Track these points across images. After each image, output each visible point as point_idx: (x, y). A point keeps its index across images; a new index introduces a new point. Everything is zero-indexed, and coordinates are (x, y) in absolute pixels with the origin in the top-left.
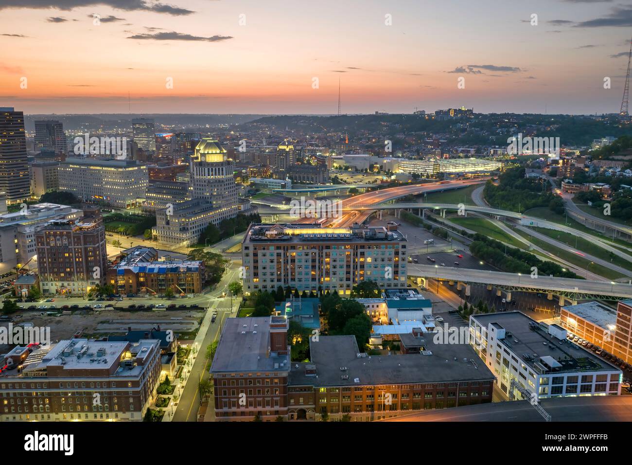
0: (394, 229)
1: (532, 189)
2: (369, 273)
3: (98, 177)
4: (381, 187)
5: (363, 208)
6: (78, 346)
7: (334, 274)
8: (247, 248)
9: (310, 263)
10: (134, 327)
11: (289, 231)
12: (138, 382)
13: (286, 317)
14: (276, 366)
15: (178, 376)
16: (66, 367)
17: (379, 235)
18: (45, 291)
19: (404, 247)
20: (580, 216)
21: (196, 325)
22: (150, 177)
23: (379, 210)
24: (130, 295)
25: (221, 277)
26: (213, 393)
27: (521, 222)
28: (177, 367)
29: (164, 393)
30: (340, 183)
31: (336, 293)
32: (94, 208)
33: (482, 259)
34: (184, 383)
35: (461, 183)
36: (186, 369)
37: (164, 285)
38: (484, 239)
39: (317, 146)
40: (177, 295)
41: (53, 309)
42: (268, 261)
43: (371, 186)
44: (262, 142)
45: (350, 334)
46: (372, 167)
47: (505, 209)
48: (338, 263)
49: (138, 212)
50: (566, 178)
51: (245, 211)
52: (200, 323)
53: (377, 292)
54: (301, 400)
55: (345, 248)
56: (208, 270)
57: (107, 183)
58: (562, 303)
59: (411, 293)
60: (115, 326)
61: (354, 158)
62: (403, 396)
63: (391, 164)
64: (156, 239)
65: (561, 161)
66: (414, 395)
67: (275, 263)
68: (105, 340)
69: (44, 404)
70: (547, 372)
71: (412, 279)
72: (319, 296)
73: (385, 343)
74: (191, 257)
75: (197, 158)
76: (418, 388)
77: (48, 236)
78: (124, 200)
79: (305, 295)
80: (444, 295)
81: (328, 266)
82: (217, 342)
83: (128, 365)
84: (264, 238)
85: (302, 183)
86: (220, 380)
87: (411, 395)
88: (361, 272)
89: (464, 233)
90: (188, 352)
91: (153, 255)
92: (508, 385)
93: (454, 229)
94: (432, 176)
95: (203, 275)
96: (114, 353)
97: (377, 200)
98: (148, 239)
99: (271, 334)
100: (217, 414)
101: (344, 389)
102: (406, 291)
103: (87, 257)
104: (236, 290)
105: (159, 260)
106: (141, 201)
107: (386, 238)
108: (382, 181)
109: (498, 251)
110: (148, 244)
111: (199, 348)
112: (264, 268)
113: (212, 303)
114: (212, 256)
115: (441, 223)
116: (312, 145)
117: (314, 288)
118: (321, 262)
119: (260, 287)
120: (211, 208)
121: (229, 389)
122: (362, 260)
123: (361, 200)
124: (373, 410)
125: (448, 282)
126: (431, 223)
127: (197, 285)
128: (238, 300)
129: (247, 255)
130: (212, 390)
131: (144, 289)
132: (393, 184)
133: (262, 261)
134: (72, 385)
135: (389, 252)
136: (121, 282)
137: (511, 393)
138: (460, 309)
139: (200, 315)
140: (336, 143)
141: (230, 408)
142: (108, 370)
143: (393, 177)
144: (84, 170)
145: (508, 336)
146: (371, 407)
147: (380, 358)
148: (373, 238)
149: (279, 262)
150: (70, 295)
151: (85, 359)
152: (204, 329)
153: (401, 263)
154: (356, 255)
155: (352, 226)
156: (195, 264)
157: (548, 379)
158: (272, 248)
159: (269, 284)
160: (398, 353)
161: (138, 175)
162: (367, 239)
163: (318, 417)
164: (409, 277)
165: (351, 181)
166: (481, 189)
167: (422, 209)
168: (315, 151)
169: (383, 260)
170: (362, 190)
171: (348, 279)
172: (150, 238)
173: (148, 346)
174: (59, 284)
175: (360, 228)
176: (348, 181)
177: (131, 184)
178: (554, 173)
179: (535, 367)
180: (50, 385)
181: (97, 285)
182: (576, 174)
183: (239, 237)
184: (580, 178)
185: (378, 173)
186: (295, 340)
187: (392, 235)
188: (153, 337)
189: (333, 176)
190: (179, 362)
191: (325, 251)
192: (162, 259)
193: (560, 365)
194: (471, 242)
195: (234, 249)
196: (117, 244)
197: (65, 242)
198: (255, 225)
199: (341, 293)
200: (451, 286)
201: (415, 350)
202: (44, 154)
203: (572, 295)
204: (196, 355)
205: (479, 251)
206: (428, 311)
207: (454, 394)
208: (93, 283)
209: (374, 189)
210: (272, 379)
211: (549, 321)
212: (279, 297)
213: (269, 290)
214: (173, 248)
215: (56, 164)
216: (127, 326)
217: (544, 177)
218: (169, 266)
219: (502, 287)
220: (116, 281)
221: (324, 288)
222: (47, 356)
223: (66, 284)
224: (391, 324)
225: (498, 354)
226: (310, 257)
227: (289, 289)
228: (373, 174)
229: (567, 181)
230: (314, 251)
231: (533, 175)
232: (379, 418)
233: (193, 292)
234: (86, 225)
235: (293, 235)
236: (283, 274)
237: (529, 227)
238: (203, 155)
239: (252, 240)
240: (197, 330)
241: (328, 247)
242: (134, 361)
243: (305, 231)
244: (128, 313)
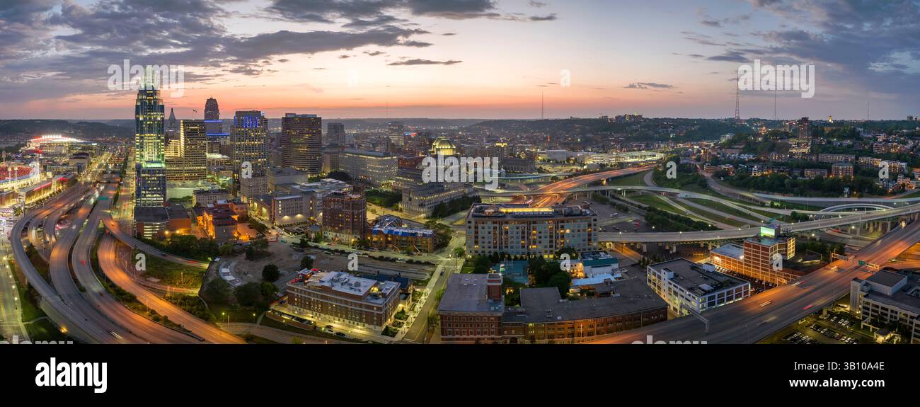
0: (587, 207)
1: (685, 172)
2: (568, 241)
3: (364, 163)
4: (575, 175)
5: (562, 192)
6: (343, 277)
7: (540, 242)
8: (469, 222)
9: (520, 235)
10: (382, 271)
11: (504, 210)
12: (381, 308)
13: (500, 274)
14: (493, 308)
15: (412, 309)
16: (333, 289)
17: (575, 212)
18: (325, 237)
19: (595, 220)
20: (717, 188)
21: (428, 276)
22: (399, 164)
23: (575, 193)
24: (381, 249)
25: (448, 242)
26: (440, 325)
27: (679, 196)
28: (411, 303)
29: (400, 318)
30: (543, 172)
31: (541, 257)
32: (360, 185)
33: (654, 224)
34: (416, 315)
35: (636, 170)
36: (418, 306)
37: (405, 245)
38: (655, 210)
39: (526, 143)
40: (415, 253)
41: (328, 250)
42: (487, 232)
43: (568, 174)
44: (483, 141)
45: (553, 286)
46: (568, 160)
47: (668, 187)
48: (542, 235)
49: (390, 190)
50: (706, 162)
51: (470, 193)
52: (432, 275)
53: (574, 255)
54: (513, 331)
55: (549, 223)
56: (440, 237)
57: (370, 168)
58: (710, 248)
59: (602, 254)
60: (367, 268)
61: (554, 153)
62: (598, 326)
63: (583, 157)
64: (401, 211)
65: (702, 151)
66: (608, 324)
67: (492, 235)
68: (360, 277)
69: (318, 307)
70: (704, 294)
71: (603, 244)
72: (528, 259)
73: (582, 292)
74: (427, 226)
75: (433, 152)
76: (610, 319)
77: (330, 201)
78: (380, 181)
79: (516, 259)
80: (628, 253)
81: (535, 237)
82: (444, 290)
83: (375, 296)
84: (483, 215)
85: (513, 172)
86: (446, 316)
87: (605, 325)
88: (562, 241)
89: (640, 207)
90: (420, 294)
91: (398, 222)
92: (678, 308)
93: (632, 204)
94: (615, 165)
95: (435, 240)
96: (366, 286)
97: (573, 185)
98: (395, 210)
99: (489, 287)
100: (443, 339)
101: (548, 324)
102: (598, 253)
103: (353, 219)
104: (460, 253)
105: (403, 226)
106: (392, 182)
107: (581, 214)
108: (577, 170)
109: (665, 217)
110: (395, 213)
111: (429, 293)
112: (483, 238)
113: (442, 261)
114: (442, 227)
115: (623, 201)
116: (521, 143)
117: (523, 253)
118: (529, 234)
119: (480, 252)
120: (443, 191)
121: (453, 323)
122: (562, 231)
123: (560, 185)
124: (573, 337)
125: (630, 243)
126: (615, 201)
127: (430, 247)
128: (462, 261)
129: (470, 228)
130: (439, 322)
131: (391, 246)
132: (585, 172)
133: (481, 233)
134: (336, 300)
135: (584, 225)
136: (375, 239)
137: (680, 312)
138: (640, 262)
139: (431, 269)
140: (540, 141)
141: (454, 335)
142: (361, 296)
143: (585, 167)
144: (356, 158)
145: (676, 276)
146: (572, 335)
147: (578, 301)
148: (570, 214)
149: (495, 234)
150: (340, 242)
151: (346, 286)
152: (434, 280)
153: (593, 232)
154: (557, 228)
155: (554, 205)
156: (430, 232)
157: (705, 298)
158: (490, 223)
159: (487, 250)
160: (593, 298)
161: (390, 163)
162: (566, 215)
163: (527, 342)
164: (600, 243)
165: (553, 171)
166: (650, 174)
167: (608, 191)
168: (524, 147)
169: (579, 231)
170: (561, 178)
171: (551, 246)
172: (397, 210)
173: (390, 286)
174: (334, 234)
175: (560, 207)
176: (550, 170)
177: (386, 169)
178: (698, 159)
179: (696, 293)
180: (322, 297)
181: (359, 239)
182: (712, 159)
183: (464, 214)
184: (716, 162)
185: (574, 164)
186: (508, 291)
187: (586, 212)
188: (395, 281)
189: (538, 167)
190: (413, 300)
191: (532, 225)
192: (405, 226)
193: (712, 288)
194: (645, 213)
195: (459, 223)
196: (374, 212)
197: (341, 207)
198: (476, 205)
199: (546, 256)
200: (632, 246)
201: (607, 294)
202: (332, 146)
203: (716, 242)
204: (427, 297)
205: (651, 219)
206: (616, 266)
207: (639, 319)
208: (356, 237)
209: (570, 177)
210: (489, 318)
211: (703, 261)
212: (495, 260)
213: (487, 254)
214: (413, 218)
215: (338, 153)
216: (377, 270)
217: (692, 162)
218: (410, 231)
219: (669, 243)
220: (372, 238)
221: (532, 253)
222: (322, 279)
223: (338, 235)
224: (586, 277)
225: (669, 288)
226: (520, 230)
227: (503, 254)
228: (570, 165)
229: (707, 164)
230: (523, 225)
231: (685, 161)
232: (579, 342)
233: (427, 252)
234: (354, 197)
235: (507, 213)
236: (498, 243)
237: (685, 199)
238: (438, 150)
239: (474, 216)
240: (429, 280)
241: (535, 222)
242: (380, 294)
243: (516, 210)
244: (378, 261)
